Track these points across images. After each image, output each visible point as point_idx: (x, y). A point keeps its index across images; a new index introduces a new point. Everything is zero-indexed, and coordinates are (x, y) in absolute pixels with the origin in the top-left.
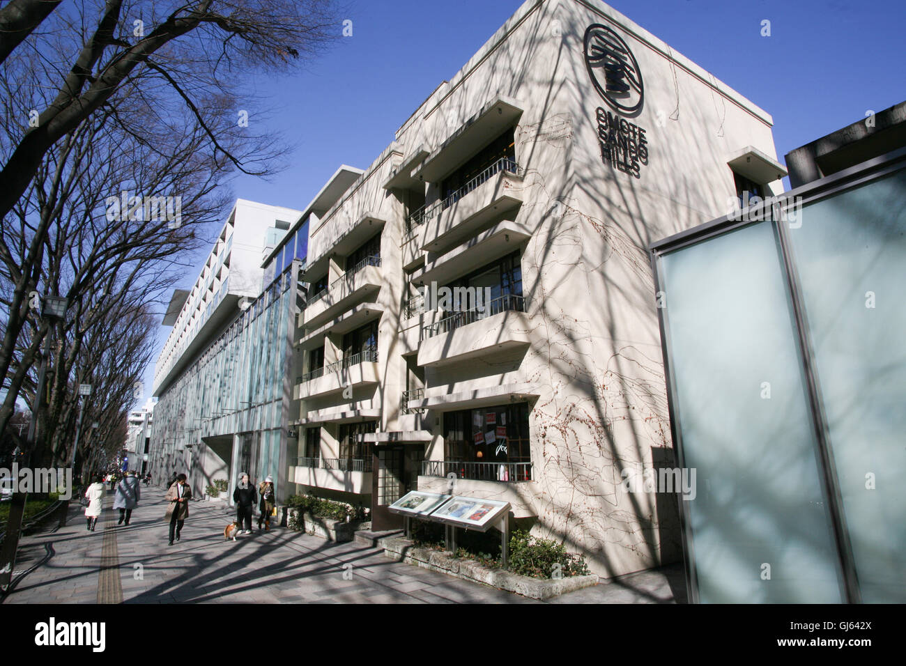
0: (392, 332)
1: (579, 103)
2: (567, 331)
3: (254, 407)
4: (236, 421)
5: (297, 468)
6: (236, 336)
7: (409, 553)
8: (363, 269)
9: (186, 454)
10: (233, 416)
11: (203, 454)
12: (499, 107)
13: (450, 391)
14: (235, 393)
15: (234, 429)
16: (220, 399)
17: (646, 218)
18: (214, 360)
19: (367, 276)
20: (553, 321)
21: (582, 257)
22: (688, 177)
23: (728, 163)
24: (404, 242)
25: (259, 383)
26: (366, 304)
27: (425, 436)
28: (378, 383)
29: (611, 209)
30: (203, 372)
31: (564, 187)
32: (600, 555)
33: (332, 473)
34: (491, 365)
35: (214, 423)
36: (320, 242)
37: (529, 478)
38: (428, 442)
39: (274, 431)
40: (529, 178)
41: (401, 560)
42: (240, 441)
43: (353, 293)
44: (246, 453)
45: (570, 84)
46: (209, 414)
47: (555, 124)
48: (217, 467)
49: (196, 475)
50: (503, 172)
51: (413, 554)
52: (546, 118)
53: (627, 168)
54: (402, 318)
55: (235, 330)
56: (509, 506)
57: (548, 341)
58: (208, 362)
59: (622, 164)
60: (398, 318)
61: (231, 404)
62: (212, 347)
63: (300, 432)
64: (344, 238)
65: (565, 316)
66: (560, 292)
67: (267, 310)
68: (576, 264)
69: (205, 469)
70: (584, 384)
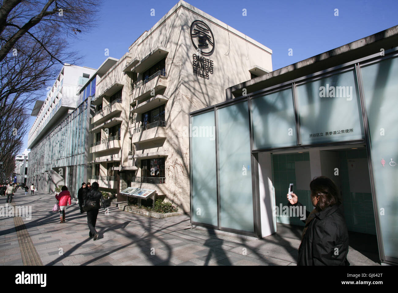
0: (125, 129)
1: (186, 53)
2: (176, 134)
3: (74, 156)
4: (67, 161)
5: (91, 180)
6: (66, 125)
7: (126, 208)
8: (115, 104)
9: (45, 175)
10: (65, 159)
11: (53, 175)
12: (159, 51)
13: (143, 153)
14: (66, 149)
15: (66, 164)
16: (59, 152)
17: (210, 94)
18: (56, 135)
19: (117, 107)
20: (173, 131)
21: (182, 110)
22: (230, 77)
23: (249, 71)
24: (131, 94)
25: (76, 146)
26: (115, 118)
27: (135, 168)
28: (120, 148)
29: (195, 91)
30: (52, 139)
31: (178, 84)
32: (181, 206)
33: (103, 181)
34: (155, 144)
35: (57, 162)
36: (100, 88)
37: (164, 182)
38: (136, 170)
39: (82, 166)
40: (169, 79)
41: (124, 210)
42: (68, 169)
43: (111, 113)
44: (71, 175)
45: (183, 45)
46: (55, 158)
47: (177, 60)
48: (60, 180)
49: (50, 184)
50: (160, 76)
51: (127, 208)
52: (175, 57)
53: (203, 76)
54: (129, 124)
55: (65, 122)
56: (155, 191)
57: (171, 137)
58: (54, 135)
59: (201, 75)
60: (128, 123)
61: (64, 154)
62: (55, 129)
63: (93, 166)
64: (108, 90)
65: (176, 129)
66: (176, 120)
67: (78, 116)
68: (180, 112)
69: (54, 181)
70: (179, 152)
